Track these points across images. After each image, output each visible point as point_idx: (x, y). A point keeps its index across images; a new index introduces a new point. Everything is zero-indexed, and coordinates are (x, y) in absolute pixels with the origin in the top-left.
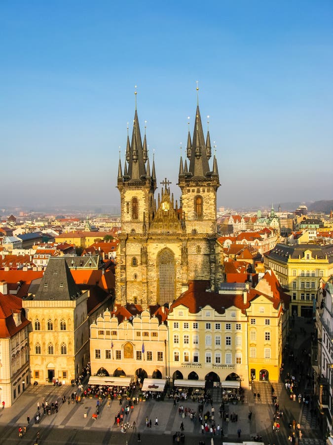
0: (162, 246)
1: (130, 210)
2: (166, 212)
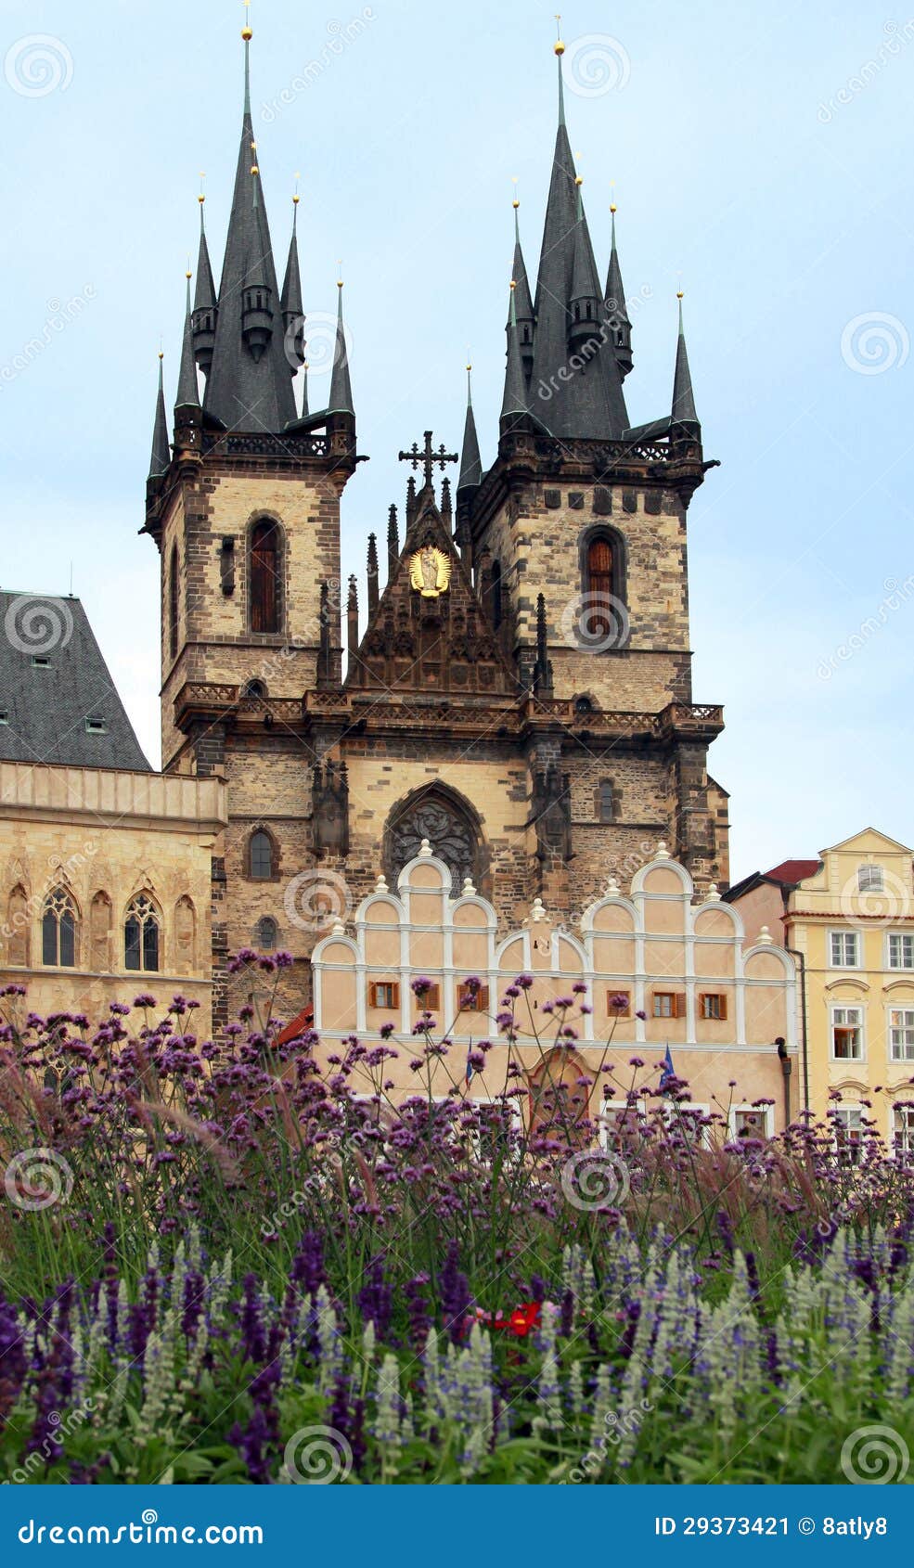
0: (411, 775)
1: (237, 582)
2: (431, 599)
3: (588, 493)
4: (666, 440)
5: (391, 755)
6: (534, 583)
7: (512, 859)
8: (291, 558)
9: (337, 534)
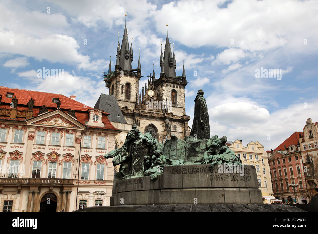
0: (148, 122)
1: (124, 92)
2: (151, 97)
3: (172, 85)
4: (182, 79)
5: (145, 119)
6: (165, 96)
7: (162, 136)
8: (132, 89)
9: (138, 86)
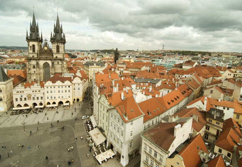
0: (45, 62)
1: (32, 49)
5: (43, 60)
6: (53, 49)
7: (51, 67)
8: (36, 47)
